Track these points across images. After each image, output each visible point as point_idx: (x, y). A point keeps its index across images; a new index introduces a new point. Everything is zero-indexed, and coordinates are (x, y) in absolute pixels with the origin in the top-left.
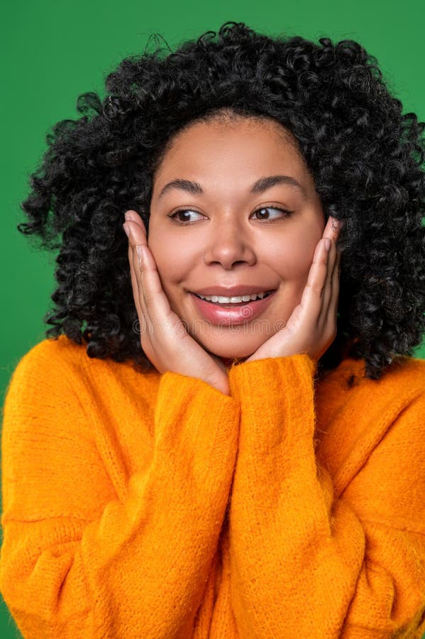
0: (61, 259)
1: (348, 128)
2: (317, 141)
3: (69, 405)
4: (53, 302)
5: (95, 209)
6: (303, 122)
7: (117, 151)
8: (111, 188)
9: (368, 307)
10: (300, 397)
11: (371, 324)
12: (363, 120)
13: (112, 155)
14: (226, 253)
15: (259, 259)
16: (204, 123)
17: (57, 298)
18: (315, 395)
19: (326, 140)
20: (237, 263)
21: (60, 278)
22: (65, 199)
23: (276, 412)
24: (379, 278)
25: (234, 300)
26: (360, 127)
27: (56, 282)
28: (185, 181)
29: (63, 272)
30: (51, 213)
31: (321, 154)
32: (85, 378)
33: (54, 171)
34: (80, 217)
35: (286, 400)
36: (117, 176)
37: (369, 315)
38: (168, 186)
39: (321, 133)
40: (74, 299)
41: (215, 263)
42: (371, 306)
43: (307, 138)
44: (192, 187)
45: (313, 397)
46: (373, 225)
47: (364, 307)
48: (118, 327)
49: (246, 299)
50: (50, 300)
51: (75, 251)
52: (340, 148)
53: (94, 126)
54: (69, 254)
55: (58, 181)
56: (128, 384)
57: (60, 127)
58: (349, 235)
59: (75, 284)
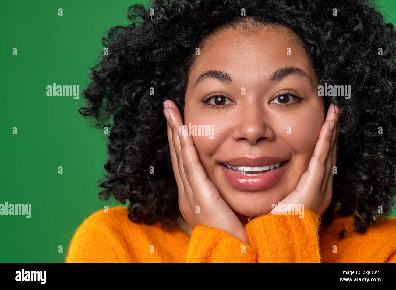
0: (112, 136)
1: (347, 33)
2: (324, 43)
3: (109, 258)
4: (105, 170)
5: (142, 96)
6: (312, 28)
7: (161, 50)
8: (155, 80)
9: (362, 176)
10: (307, 242)
11: (363, 190)
12: (359, 27)
13: (158, 53)
14: (251, 130)
15: (277, 136)
16: (231, 28)
17: (108, 167)
18: (319, 240)
19: (332, 42)
20: (260, 140)
21: (111, 151)
22: (118, 89)
23: (288, 255)
24: (371, 153)
25: (256, 169)
26: (357, 33)
27: (108, 154)
28: (216, 72)
29: (114, 147)
30: (104, 99)
31: (325, 54)
32: (122, 237)
33: (110, 66)
34: (129, 103)
35: (295, 245)
36: (159, 71)
37: (362, 182)
38: (202, 76)
39: (328, 36)
40: (123, 168)
41: (242, 139)
42: (364, 175)
43: (315, 41)
44: (223, 76)
45: (317, 242)
46: (368, 111)
47: (358, 176)
48: (153, 192)
49: (266, 168)
50: (103, 168)
51: (123, 130)
52: (344, 49)
53: (143, 30)
54: (119, 132)
55: (113, 74)
56: (157, 242)
57: (113, 31)
58: (349, 119)
59: (124, 157)
